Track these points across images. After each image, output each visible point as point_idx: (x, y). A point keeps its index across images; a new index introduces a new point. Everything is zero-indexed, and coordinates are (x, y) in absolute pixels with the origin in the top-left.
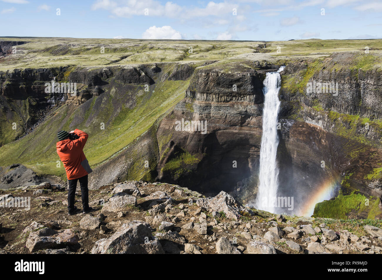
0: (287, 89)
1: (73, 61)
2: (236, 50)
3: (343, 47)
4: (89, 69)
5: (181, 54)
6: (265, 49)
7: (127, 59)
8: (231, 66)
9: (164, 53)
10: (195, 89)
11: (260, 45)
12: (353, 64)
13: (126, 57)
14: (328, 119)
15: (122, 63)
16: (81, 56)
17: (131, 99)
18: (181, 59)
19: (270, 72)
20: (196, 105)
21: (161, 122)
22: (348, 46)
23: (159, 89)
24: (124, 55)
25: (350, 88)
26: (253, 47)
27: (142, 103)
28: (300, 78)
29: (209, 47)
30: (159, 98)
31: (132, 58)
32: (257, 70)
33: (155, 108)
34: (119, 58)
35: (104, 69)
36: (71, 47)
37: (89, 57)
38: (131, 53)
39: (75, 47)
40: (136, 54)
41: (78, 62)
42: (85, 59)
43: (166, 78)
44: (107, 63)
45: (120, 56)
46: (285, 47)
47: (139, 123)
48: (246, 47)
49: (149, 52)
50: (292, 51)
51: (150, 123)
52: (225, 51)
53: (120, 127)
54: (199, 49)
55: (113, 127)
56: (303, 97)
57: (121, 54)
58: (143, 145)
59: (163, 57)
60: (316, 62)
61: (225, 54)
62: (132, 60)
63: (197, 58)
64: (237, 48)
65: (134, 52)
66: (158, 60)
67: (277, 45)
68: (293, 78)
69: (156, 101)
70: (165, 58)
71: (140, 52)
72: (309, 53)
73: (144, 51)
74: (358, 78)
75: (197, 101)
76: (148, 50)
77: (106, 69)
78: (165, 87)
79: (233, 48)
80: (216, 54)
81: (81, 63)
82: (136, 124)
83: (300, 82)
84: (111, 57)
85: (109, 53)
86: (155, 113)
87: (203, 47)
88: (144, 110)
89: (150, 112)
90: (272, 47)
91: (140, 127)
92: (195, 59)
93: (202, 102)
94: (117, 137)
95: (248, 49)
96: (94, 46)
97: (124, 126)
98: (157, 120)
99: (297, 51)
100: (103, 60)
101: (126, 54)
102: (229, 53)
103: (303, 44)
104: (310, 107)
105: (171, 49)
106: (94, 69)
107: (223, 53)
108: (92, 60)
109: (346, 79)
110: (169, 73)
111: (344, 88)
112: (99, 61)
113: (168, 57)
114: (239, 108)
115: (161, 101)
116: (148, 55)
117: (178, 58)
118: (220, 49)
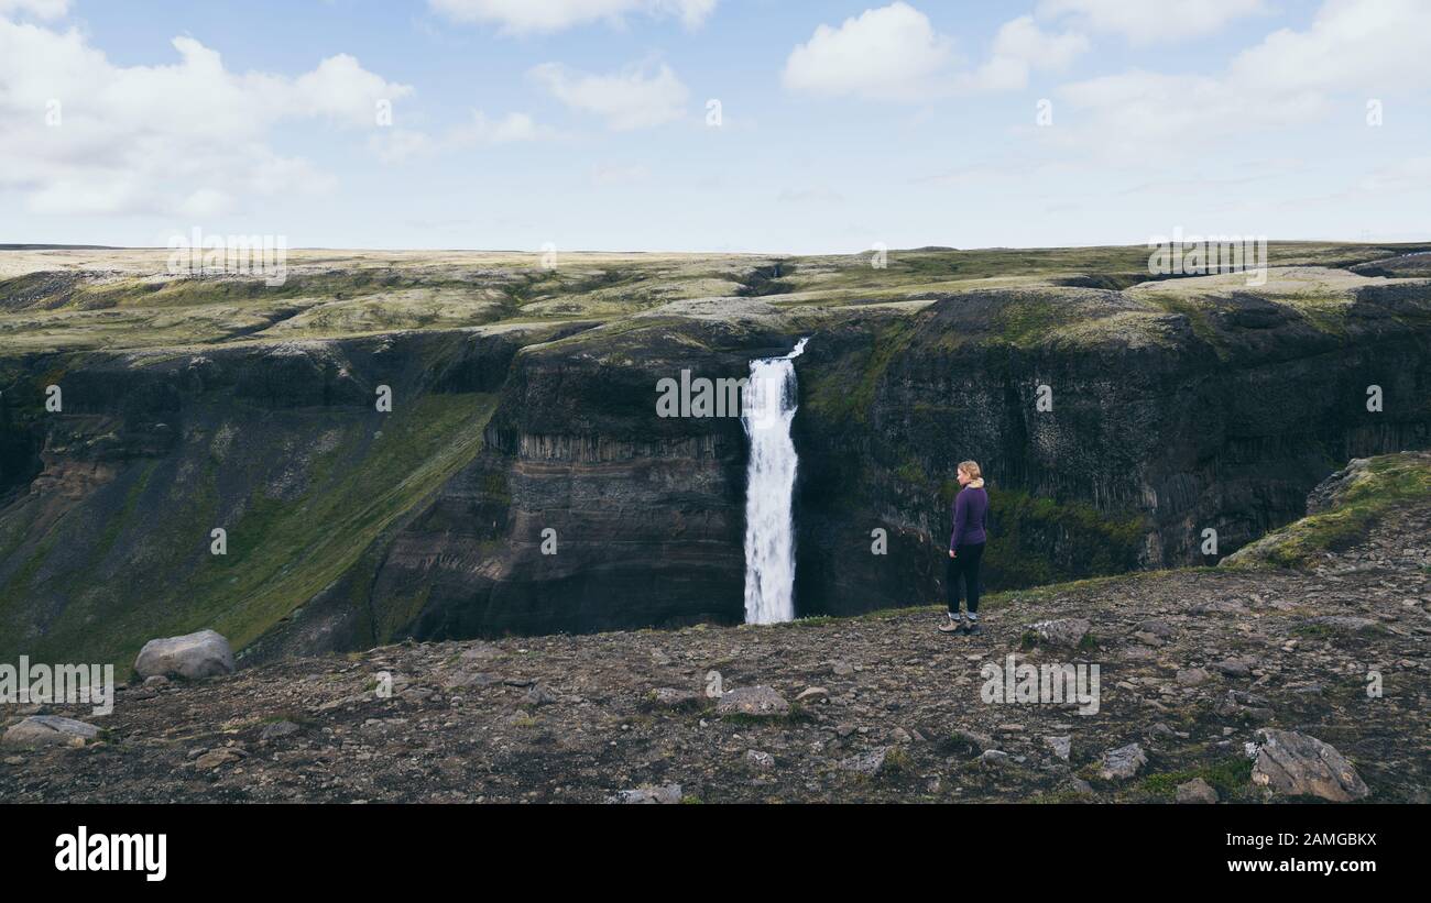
0: (816, 411)
1: (86, 330)
2: (682, 288)
3: (1012, 274)
4: (135, 360)
5: (494, 300)
6: (776, 280)
7: (291, 321)
8: (635, 340)
9: (433, 297)
10: (514, 423)
11: (759, 268)
12: (993, 329)
13: (291, 313)
14: (940, 506)
15: (274, 337)
16: (119, 314)
17: (291, 466)
18: (491, 317)
19: (762, 357)
20: (519, 479)
21: (392, 544)
22: (1030, 269)
23: (398, 425)
24: (285, 307)
25: (993, 403)
26: (739, 275)
27: (332, 480)
28: (855, 374)
29: (593, 276)
30: (396, 458)
31: (314, 318)
32: (723, 351)
33: (380, 494)
34: (264, 316)
35: (195, 360)
36: (88, 280)
37: (147, 316)
38: (313, 300)
39: (100, 281)
40: (332, 303)
41: (100, 336)
42: (131, 325)
43: (426, 386)
44: (216, 337)
45: (270, 309)
46: (838, 275)
47: (315, 552)
48: (715, 277)
49: (379, 295)
50: (857, 287)
51: (352, 550)
52: (643, 291)
53: (237, 572)
54: (558, 284)
55: (210, 573)
56: (868, 438)
57: (275, 302)
58: (313, 637)
59: (426, 312)
60: (899, 325)
61: (643, 299)
62: (312, 325)
63: (546, 312)
64: (685, 277)
65: (324, 297)
66: (410, 321)
67: (813, 267)
68: (832, 378)
69: (385, 469)
70: (436, 316)
71: (347, 297)
72: (901, 294)
73: (360, 291)
74: (1010, 373)
75: (521, 464)
76: (375, 289)
77: (203, 358)
78: (421, 416)
79: (673, 279)
80: (614, 299)
81: (112, 339)
82: (301, 559)
83: (855, 388)
84: (235, 314)
85: (229, 299)
86: (375, 512)
87: (571, 276)
88: (336, 502)
89: (361, 510)
90: (797, 275)
91: (313, 569)
92: (539, 316)
93: (539, 468)
94: (225, 611)
95: (720, 283)
96: (175, 278)
97: (253, 567)
98: (376, 538)
99: (870, 286)
100: (203, 325)
101: (295, 302)
102: (659, 296)
103: (895, 265)
104: (888, 471)
105: (458, 285)
106: (155, 359)
107: (637, 296)
108: (159, 328)
109: (978, 376)
110: (438, 367)
111: (975, 405)
112: (185, 329)
113: (444, 313)
114: (663, 483)
115: (405, 467)
116: (373, 306)
117: (481, 314)
118: (627, 284)
